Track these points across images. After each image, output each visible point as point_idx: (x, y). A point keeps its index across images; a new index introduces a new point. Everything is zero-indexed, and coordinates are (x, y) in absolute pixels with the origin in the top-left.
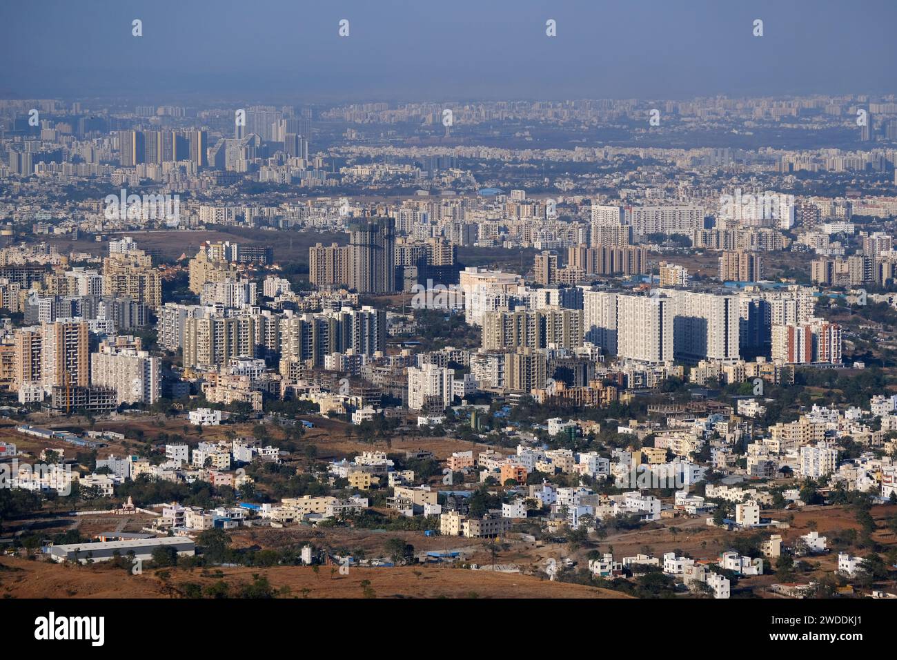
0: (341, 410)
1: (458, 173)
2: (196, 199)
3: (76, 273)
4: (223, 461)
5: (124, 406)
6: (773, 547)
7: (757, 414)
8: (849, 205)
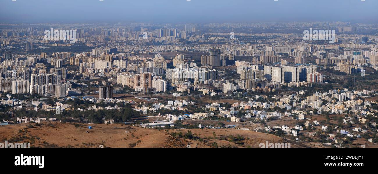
0: (208, 93)
2: (175, 45)
3: (148, 62)
4: (181, 105)
5: (158, 92)
6: (307, 124)
7: (303, 94)
8: (324, 46)
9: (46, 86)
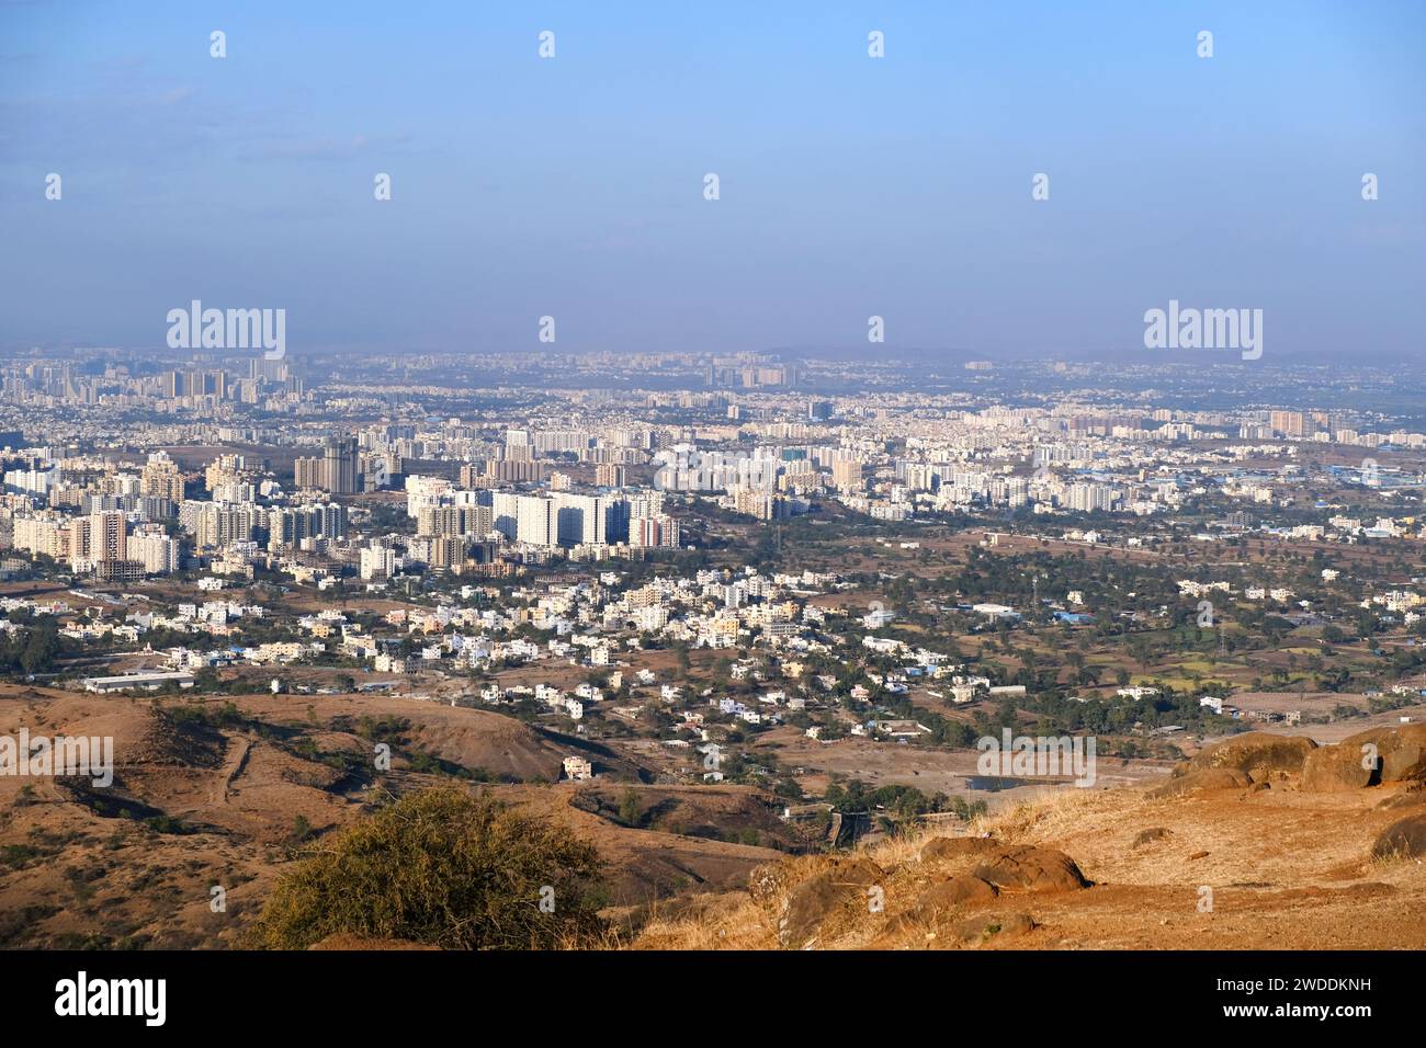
0: (311, 580)
1: (412, 405)
2: (219, 422)
3: (121, 477)
4: (221, 615)
6: (616, 681)
7: (614, 584)
8: (694, 432)
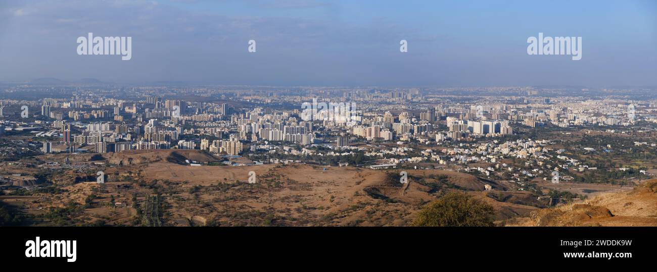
3: (379, 117)
4: (403, 151)
5: (385, 141)
6: (497, 166)
7: (497, 143)
8: (516, 106)
9: (295, 135)
